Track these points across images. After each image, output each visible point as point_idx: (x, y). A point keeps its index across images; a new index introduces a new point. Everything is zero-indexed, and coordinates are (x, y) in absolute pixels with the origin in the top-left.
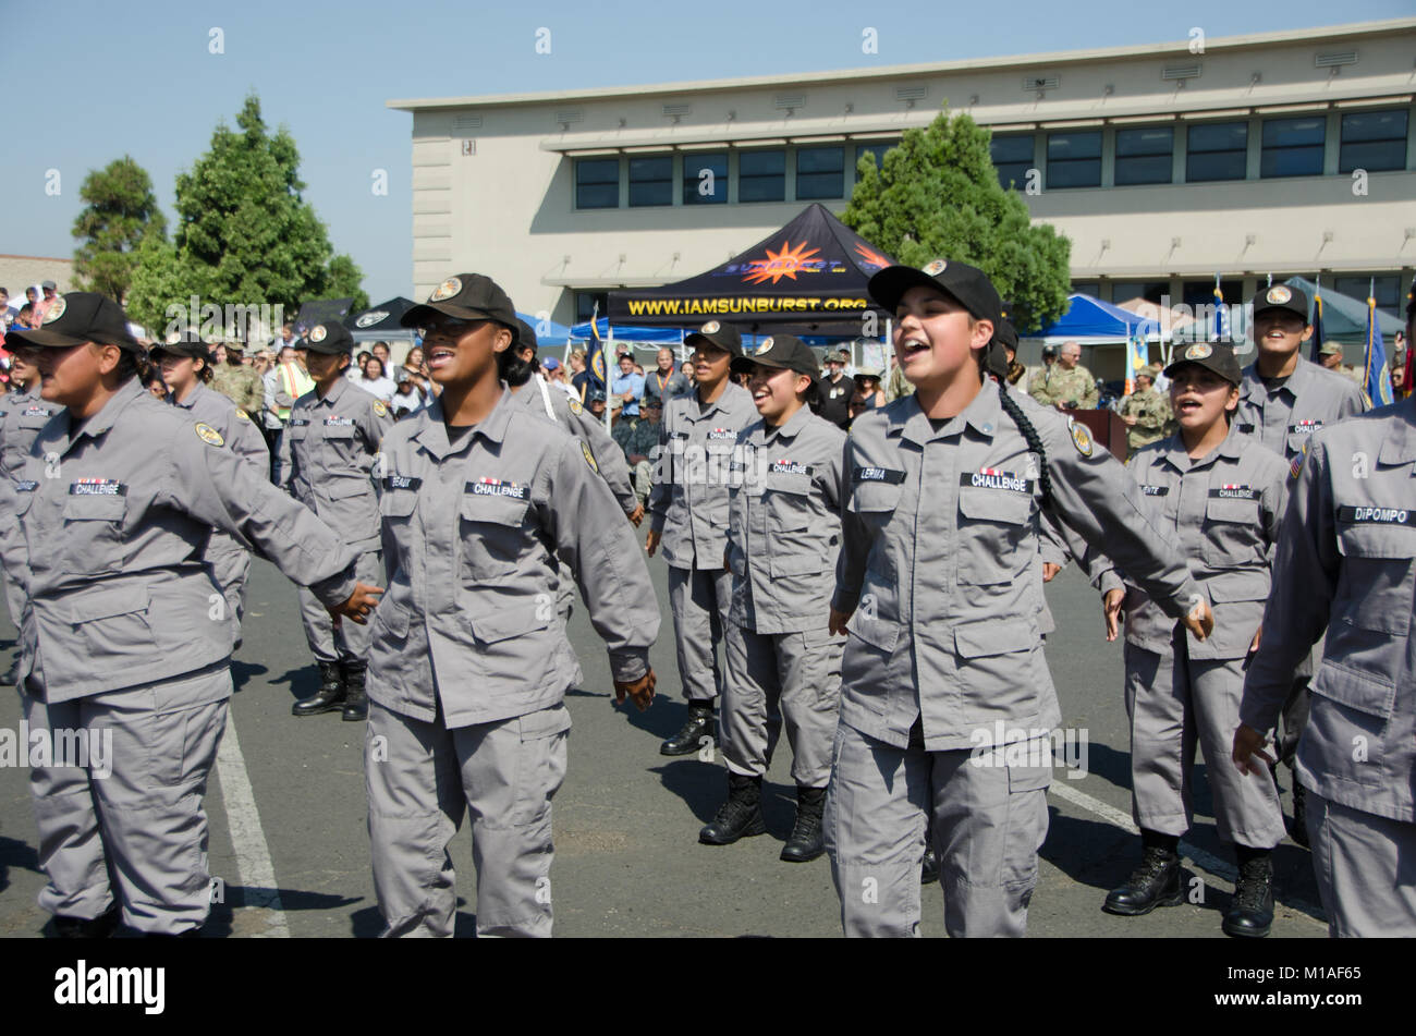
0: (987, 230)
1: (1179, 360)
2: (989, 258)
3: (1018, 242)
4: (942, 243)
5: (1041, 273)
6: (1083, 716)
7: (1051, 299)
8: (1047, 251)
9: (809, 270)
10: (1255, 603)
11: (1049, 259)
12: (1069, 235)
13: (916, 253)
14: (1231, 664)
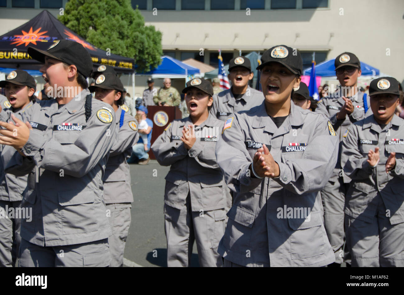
0: (126, 27)
1: (188, 86)
2: (127, 39)
3: (140, 33)
4: (106, 32)
5: (150, 47)
6: (155, 237)
7: (154, 58)
8: (152, 37)
9: (42, 41)
10: (218, 187)
11: (153, 40)
12: (161, 30)
13: (95, 35)
14: (209, 213)
